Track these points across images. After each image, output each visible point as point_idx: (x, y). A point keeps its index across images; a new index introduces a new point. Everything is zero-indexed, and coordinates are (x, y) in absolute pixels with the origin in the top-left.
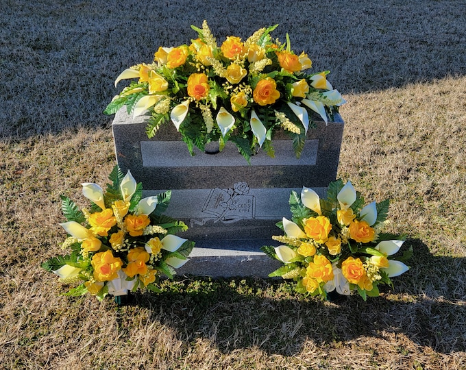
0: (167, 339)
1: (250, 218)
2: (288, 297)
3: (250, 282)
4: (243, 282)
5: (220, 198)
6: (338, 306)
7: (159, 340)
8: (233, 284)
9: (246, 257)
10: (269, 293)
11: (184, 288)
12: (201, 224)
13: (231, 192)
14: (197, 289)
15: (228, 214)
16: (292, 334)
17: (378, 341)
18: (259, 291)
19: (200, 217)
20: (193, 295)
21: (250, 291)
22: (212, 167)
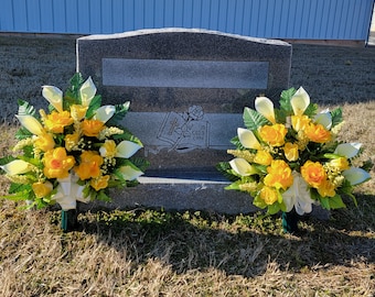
0: (114, 259)
1: (204, 147)
2: (245, 229)
3: (204, 215)
4: (198, 213)
5: (174, 123)
6: (299, 239)
7: (106, 260)
8: (187, 216)
9: (200, 185)
10: (224, 226)
11: (134, 218)
12: (155, 153)
13: (186, 116)
14: (148, 217)
15: (182, 142)
16: (252, 259)
17: (347, 269)
18: (214, 224)
19: (155, 144)
20: (145, 224)
21: (205, 222)
22: (168, 89)
